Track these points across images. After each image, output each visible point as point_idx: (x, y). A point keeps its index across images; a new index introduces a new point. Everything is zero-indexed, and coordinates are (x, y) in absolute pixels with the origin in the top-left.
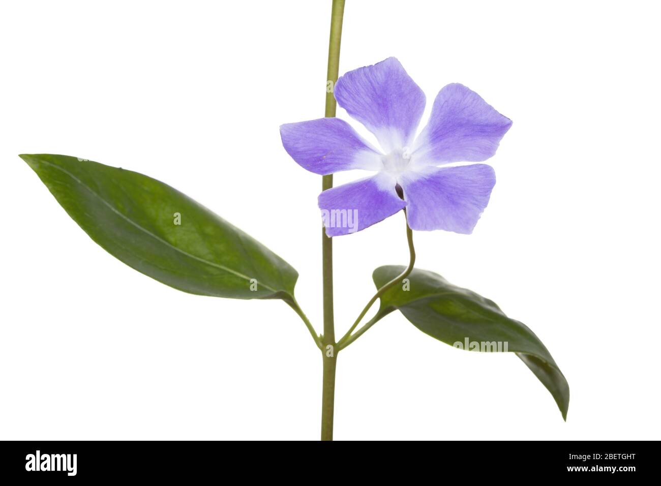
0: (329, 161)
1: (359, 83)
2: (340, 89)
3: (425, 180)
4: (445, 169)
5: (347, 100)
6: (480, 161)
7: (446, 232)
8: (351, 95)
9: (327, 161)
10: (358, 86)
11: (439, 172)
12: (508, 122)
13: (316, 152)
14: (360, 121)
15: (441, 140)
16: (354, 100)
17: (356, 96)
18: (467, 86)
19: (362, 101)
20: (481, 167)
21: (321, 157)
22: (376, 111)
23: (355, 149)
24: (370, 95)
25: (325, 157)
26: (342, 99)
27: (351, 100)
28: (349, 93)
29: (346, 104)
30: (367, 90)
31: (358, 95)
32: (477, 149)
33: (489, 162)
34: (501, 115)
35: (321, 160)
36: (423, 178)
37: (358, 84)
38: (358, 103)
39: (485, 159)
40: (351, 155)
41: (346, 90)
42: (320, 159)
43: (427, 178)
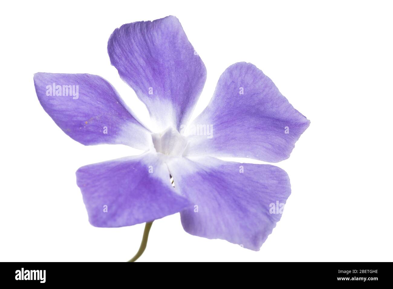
0: (91, 129)
1: (134, 39)
2: (114, 43)
3: (205, 172)
4: (229, 164)
5: (119, 58)
6: (271, 162)
7: (229, 243)
8: (125, 53)
9: (90, 128)
10: (132, 44)
11: (223, 166)
12: (303, 120)
13: (76, 114)
14: (131, 86)
15: (226, 127)
16: (126, 59)
17: (130, 55)
18: (260, 69)
19: (135, 62)
20: (272, 169)
21: (81, 122)
22: (151, 77)
23: (122, 119)
24: (144, 56)
25: (87, 122)
26: (115, 56)
27: (124, 59)
28: (123, 50)
29: (118, 63)
30: (142, 50)
31: (131, 54)
32: (270, 147)
33: (282, 165)
34: (296, 110)
35: (82, 126)
36: (203, 170)
37: (133, 41)
38: (130, 64)
39: (278, 160)
40: (117, 126)
41: (119, 45)
42: (80, 124)
43: (208, 171)
